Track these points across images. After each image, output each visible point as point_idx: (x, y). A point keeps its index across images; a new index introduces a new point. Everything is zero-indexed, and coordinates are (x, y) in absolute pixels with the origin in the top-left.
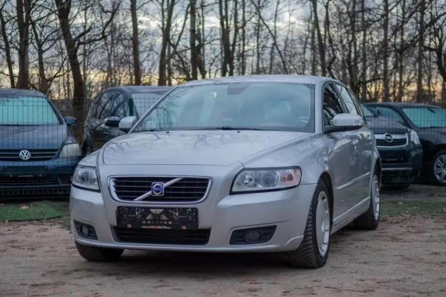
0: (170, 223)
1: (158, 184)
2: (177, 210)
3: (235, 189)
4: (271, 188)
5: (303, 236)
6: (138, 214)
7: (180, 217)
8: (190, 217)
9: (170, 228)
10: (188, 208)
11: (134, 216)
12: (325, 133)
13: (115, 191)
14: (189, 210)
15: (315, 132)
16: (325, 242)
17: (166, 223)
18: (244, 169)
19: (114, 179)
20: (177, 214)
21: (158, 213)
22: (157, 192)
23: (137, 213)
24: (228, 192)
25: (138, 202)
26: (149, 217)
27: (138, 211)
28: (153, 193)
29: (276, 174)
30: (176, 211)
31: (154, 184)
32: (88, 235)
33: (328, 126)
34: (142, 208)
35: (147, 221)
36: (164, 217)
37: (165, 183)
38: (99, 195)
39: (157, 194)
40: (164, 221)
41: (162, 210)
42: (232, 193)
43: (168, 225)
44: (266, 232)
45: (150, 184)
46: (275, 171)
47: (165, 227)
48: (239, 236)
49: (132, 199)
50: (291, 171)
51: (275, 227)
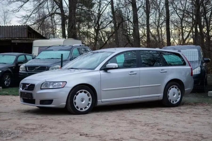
5: (65, 103)
10: (30, 93)
15: (94, 70)
18: (46, 82)
19: (22, 84)
42: (41, 89)
44: (50, 101)
50: (61, 83)
51: (53, 100)
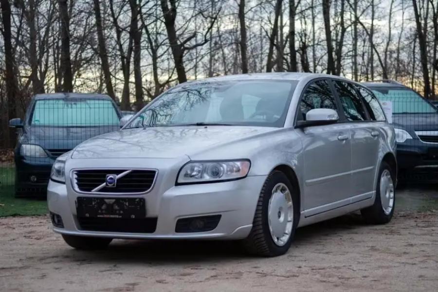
0: (122, 212)
1: (111, 176)
2: (127, 200)
3: (180, 181)
4: (218, 179)
5: (251, 225)
6: (95, 204)
7: (130, 206)
8: (138, 206)
9: (120, 217)
10: (136, 199)
11: (91, 205)
12: (296, 128)
13: (76, 183)
14: (137, 200)
15: (283, 127)
16: (287, 232)
17: (118, 212)
18: (191, 162)
19: (76, 172)
20: (127, 204)
21: (111, 203)
22: (110, 183)
23: (93, 203)
24: (174, 183)
25: (95, 192)
26: (104, 207)
27: (95, 201)
28: (107, 185)
29: (222, 166)
30: (126, 202)
31: (108, 176)
32: (58, 225)
33: (302, 121)
34: (97, 198)
35: (102, 210)
36: (116, 207)
37: (117, 175)
38: (64, 186)
39: (110, 185)
40: (116, 210)
41: (114, 200)
42: (177, 184)
43: (119, 214)
44: (211, 221)
45: (105, 176)
46: (221, 163)
47: (117, 216)
48: (184, 224)
49: (90, 190)
50: (238, 164)
51: (219, 216)
